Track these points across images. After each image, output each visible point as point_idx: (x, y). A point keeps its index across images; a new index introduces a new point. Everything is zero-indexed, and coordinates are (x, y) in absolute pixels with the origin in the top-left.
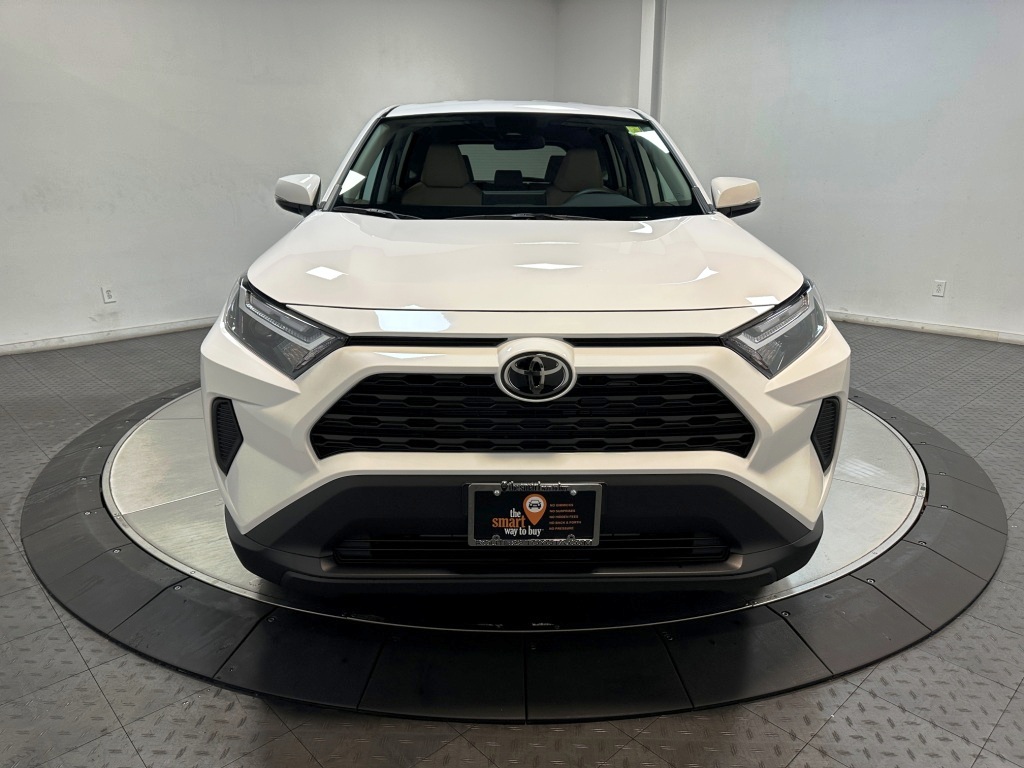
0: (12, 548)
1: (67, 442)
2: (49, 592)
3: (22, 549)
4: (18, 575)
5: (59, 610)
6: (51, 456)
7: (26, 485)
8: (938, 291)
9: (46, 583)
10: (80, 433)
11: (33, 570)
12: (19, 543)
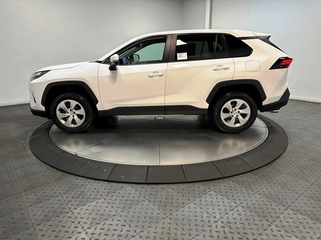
0: (27, 147)
1: (41, 125)
2: (36, 156)
3: (30, 148)
4: (29, 153)
5: (38, 160)
6: (37, 128)
7: (30, 134)
8: (292, 86)
9: (35, 154)
10: (44, 123)
11: (32, 152)
12: (29, 146)
